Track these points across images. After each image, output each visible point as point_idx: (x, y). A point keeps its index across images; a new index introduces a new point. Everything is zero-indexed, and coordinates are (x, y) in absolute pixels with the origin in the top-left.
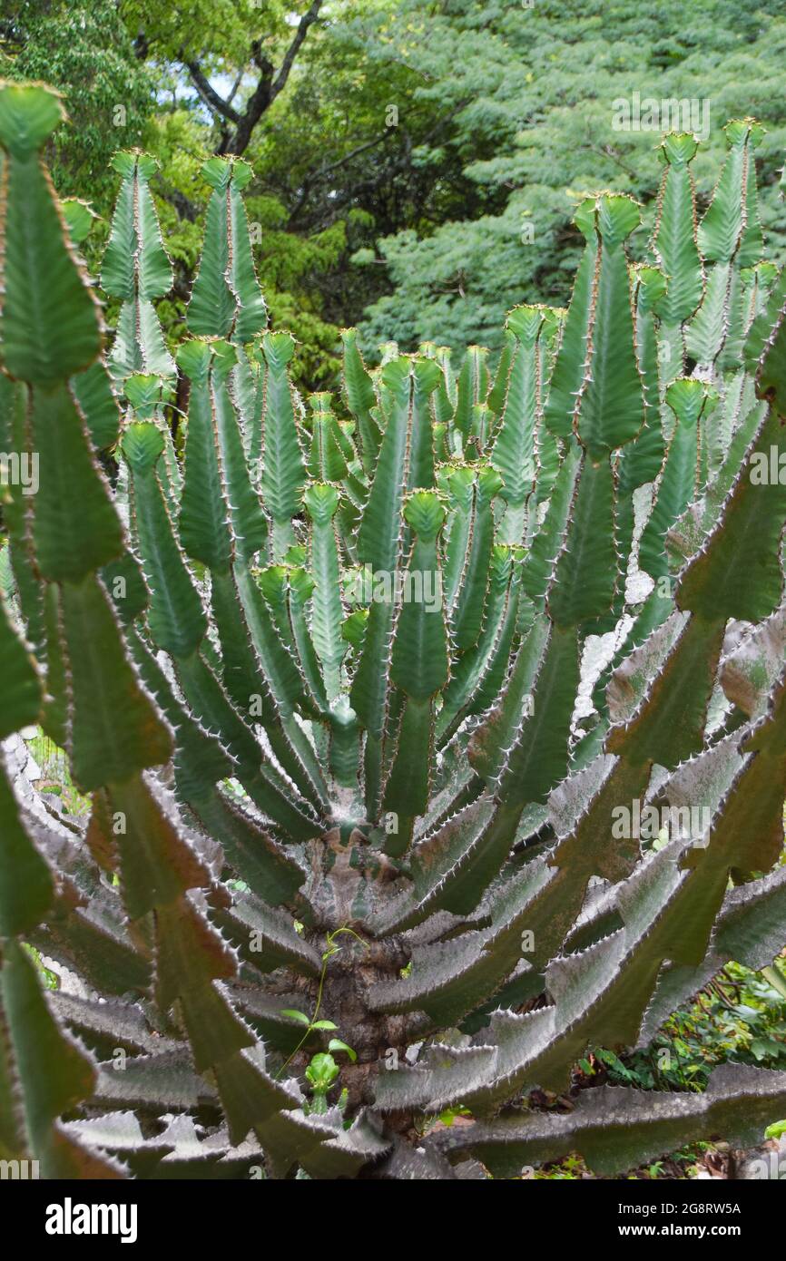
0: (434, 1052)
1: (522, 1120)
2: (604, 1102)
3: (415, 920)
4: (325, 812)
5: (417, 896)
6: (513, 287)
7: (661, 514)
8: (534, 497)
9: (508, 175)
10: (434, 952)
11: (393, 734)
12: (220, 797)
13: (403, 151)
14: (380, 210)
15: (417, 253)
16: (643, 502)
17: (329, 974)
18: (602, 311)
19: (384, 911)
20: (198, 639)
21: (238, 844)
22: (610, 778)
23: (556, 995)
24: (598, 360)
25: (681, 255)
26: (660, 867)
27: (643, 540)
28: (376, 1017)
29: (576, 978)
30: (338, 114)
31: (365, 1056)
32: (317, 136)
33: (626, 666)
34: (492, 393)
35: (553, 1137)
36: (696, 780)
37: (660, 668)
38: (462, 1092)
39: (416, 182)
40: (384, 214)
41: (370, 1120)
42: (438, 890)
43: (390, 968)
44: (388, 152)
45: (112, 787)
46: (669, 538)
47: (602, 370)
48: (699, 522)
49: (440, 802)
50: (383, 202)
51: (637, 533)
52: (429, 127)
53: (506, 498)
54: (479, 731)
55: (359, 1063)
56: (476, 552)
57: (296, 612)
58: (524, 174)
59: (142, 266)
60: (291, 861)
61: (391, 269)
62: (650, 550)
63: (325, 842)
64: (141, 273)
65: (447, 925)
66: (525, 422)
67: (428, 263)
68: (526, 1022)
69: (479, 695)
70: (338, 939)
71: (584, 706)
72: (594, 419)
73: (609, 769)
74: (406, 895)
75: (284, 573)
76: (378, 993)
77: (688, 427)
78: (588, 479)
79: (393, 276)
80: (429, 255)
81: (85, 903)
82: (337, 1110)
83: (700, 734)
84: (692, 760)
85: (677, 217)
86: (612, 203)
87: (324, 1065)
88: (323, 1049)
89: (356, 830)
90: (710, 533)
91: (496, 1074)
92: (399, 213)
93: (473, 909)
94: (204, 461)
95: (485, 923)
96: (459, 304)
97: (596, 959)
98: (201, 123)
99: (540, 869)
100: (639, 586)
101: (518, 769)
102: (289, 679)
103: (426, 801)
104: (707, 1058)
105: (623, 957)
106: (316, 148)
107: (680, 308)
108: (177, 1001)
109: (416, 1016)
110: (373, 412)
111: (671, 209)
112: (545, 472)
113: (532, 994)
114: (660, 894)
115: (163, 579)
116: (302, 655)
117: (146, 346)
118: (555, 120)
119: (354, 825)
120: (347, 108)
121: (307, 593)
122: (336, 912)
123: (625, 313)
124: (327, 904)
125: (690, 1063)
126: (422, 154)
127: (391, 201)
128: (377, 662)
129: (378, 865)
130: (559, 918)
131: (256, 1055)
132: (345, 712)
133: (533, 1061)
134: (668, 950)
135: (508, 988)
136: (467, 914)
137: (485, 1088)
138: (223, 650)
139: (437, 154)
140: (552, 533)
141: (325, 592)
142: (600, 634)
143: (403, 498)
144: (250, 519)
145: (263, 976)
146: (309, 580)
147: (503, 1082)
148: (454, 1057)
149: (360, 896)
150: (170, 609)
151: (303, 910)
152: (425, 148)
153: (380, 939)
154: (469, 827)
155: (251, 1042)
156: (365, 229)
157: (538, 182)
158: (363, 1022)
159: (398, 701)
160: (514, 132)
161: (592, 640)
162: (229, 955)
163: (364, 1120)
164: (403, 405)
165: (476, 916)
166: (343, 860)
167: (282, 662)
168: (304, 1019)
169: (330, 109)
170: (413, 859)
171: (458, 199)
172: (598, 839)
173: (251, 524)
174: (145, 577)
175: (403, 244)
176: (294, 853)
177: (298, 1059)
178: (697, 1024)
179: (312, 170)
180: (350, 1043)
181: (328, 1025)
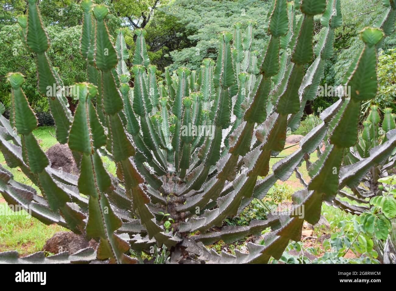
0: (192, 219)
1: (210, 233)
2: (228, 229)
3: (187, 192)
4: (166, 169)
5: (187, 186)
6: (198, 62)
7: (238, 102)
8: (210, 100)
9: (197, 38)
10: (191, 198)
11: (181, 151)
12: (144, 166)
13: (174, 34)
14: (169, 46)
15: (178, 55)
16: (234, 100)
17: (168, 204)
18: (225, 57)
19: (180, 190)
20: (138, 132)
21: (148, 176)
22: (230, 159)
23: (219, 206)
24: (225, 68)
25: (239, 48)
26: (242, 176)
27: (234, 108)
28: (179, 213)
29: (223, 202)
30: (160, 27)
31: (176, 221)
32: (156, 32)
33: (233, 134)
34: (198, 80)
35: (217, 237)
36: (250, 157)
37: (241, 134)
38: (198, 227)
39: (177, 40)
40: (170, 47)
41: (178, 234)
42: (192, 185)
43: (181, 202)
44: (171, 35)
45: (122, 161)
46: (242, 105)
47: (226, 70)
48: (248, 102)
49: (192, 166)
50: (170, 45)
51: (233, 107)
52: (179, 29)
53: (203, 100)
54: (200, 150)
55: (175, 223)
56: (198, 111)
57: (159, 125)
58: (200, 38)
59: (122, 53)
60: (159, 180)
61: (172, 58)
62: (236, 110)
63: (166, 176)
64: (122, 54)
65: (194, 193)
66: (207, 84)
67: (180, 57)
68: (212, 212)
69: (199, 143)
70: (170, 196)
71: (223, 145)
72: (224, 81)
73: (230, 156)
74: (185, 186)
75: (156, 117)
76: (179, 208)
77: (243, 83)
78: (223, 94)
79: (173, 60)
80: (180, 55)
81: (115, 189)
82: (171, 232)
83: (249, 148)
84: (249, 153)
85: (238, 40)
86: (226, 34)
87: (168, 223)
88: (167, 220)
89: (173, 173)
90: (251, 104)
91: (206, 224)
92: (173, 47)
93: (199, 189)
94: (138, 92)
95: (203, 192)
96: (187, 65)
97: (228, 197)
98: (131, 30)
99: (214, 179)
100: (233, 118)
101: (209, 158)
102: (158, 140)
103: (189, 166)
104: (247, 220)
105: (234, 196)
106: (155, 34)
107: (240, 59)
108: (137, 209)
109: (187, 212)
110: (172, 85)
111: (237, 38)
112: (212, 94)
113: (213, 206)
114: (242, 182)
115: (130, 118)
116: (160, 135)
117: (123, 70)
118: (206, 27)
119: (173, 172)
120: (162, 26)
121: (161, 121)
122: (169, 191)
123: (230, 57)
124: (167, 189)
125: (244, 221)
126: (178, 34)
127: (172, 45)
128: (177, 135)
129: (178, 181)
130: (219, 190)
131: (154, 220)
132: (170, 147)
133: (214, 220)
134: (243, 194)
135: (207, 205)
136: (198, 190)
137: (204, 226)
138: (143, 134)
139: (181, 34)
140: (215, 106)
141: (165, 121)
142: (225, 129)
143: (182, 99)
144: (149, 105)
145: (154, 205)
146: (162, 118)
147: (208, 225)
148: (196, 220)
149: (174, 187)
150: (132, 125)
151: (162, 191)
152: (179, 33)
153: (179, 196)
154: (198, 171)
155: (153, 217)
156: (166, 50)
157: (203, 39)
158: (176, 214)
159: (182, 144)
160: (198, 30)
161: (223, 130)
162: (148, 198)
163: (177, 234)
164: (182, 79)
165: (200, 191)
166: (170, 179)
167: (156, 136)
168: (163, 214)
169: (158, 26)
170: (186, 179)
171: (186, 44)
172: (227, 172)
173: (149, 106)
174: (126, 118)
175: (175, 53)
176: (160, 178)
177: (162, 222)
178: (245, 213)
179: (155, 38)
180: (173, 219)
181: (168, 215)
